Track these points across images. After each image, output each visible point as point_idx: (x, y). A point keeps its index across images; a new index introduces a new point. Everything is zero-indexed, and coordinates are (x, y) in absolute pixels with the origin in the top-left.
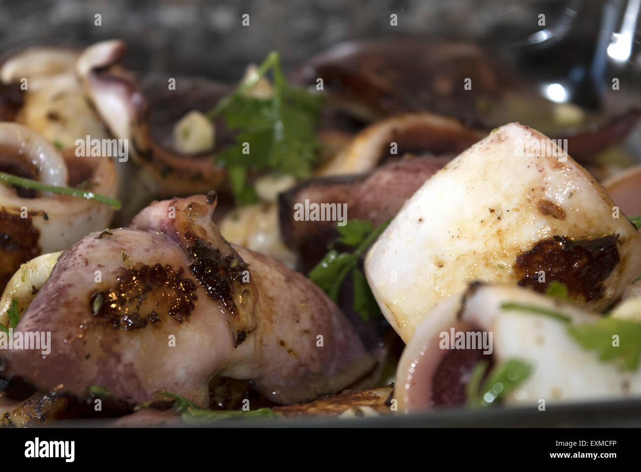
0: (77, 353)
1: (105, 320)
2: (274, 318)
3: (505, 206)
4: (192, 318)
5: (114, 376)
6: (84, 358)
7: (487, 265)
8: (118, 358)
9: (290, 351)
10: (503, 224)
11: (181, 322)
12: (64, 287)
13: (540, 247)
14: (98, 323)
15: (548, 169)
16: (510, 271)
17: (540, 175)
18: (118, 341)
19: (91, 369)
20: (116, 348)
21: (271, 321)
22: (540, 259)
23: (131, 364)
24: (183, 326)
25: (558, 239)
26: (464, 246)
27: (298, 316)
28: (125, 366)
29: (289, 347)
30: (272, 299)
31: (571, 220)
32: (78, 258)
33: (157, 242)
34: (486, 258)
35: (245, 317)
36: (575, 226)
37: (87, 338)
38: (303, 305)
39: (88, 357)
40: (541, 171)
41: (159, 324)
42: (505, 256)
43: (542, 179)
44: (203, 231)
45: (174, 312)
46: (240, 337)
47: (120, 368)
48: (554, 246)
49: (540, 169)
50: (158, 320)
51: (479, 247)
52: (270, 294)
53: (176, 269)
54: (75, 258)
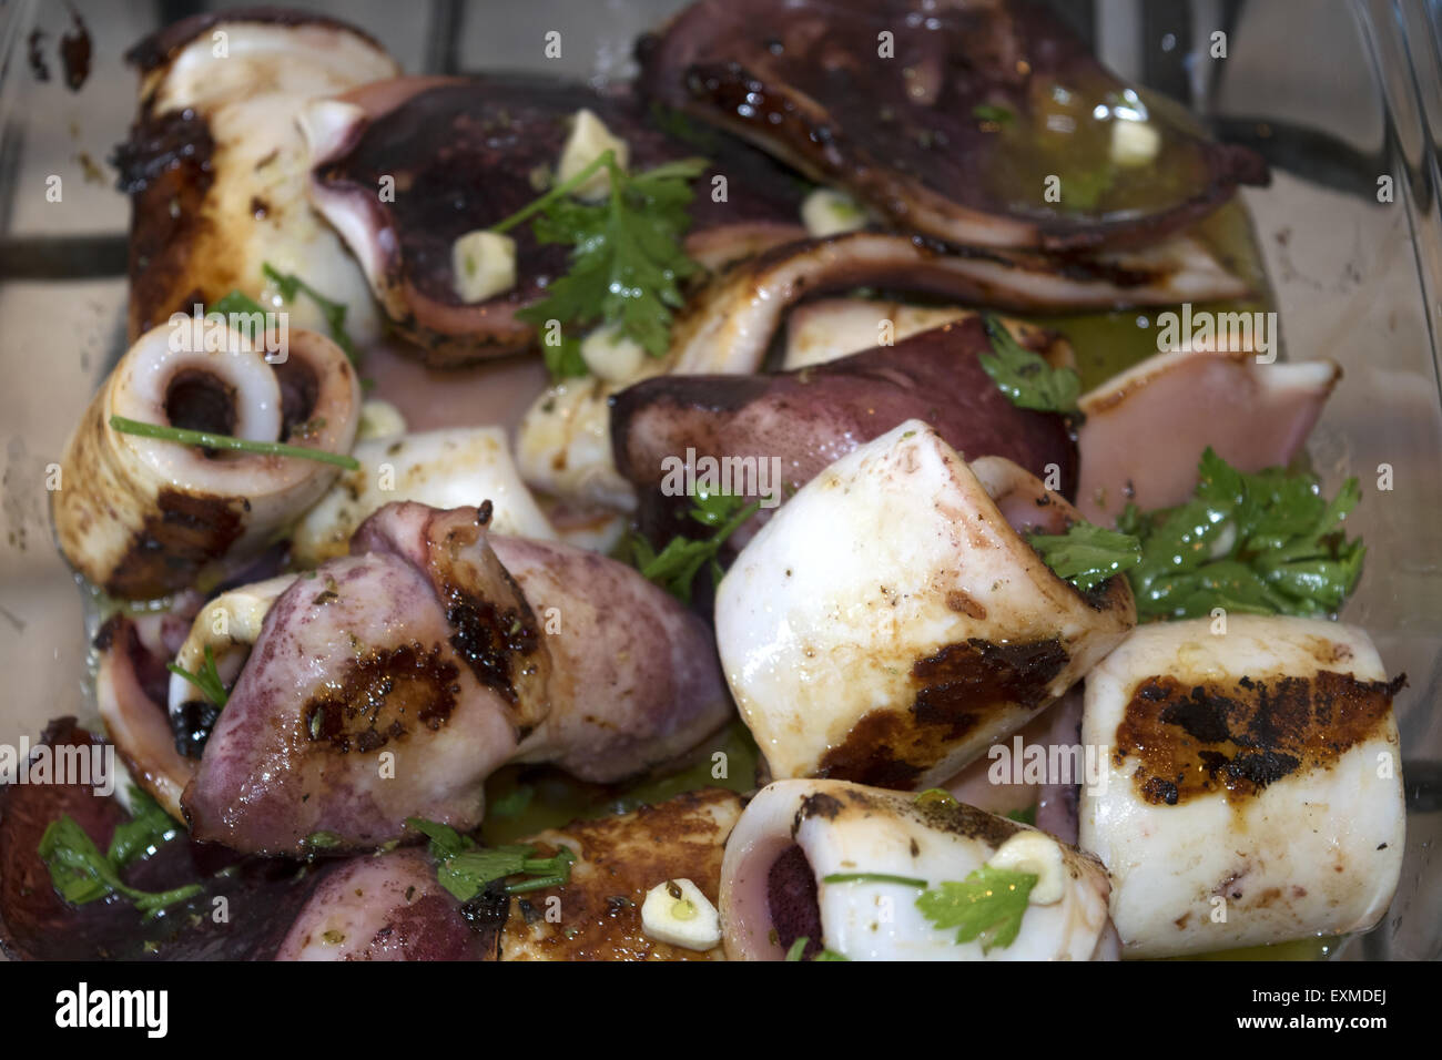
0: (290, 795)
1: (328, 744)
2: (577, 689)
3: (902, 588)
4: (452, 720)
5: (344, 814)
6: (301, 801)
7: (874, 666)
8: (349, 791)
9: (602, 725)
10: (900, 611)
11: (436, 729)
12: (270, 691)
13: (950, 652)
14: (319, 750)
15: (966, 544)
16: (906, 678)
17: (954, 551)
18: (347, 769)
19: (312, 813)
20: (346, 779)
21: (573, 695)
22: (948, 668)
23: (369, 794)
24: (439, 734)
25: (974, 642)
26: (842, 633)
27: (615, 675)
28: (359, 797)
29: (601, 720)
30: (575, 661)
31: (995, 618)
32: (289, 639)
33: (403, 598)
34: (872, 656)
35: (530, 707)
36: (1000, 626)
37: (305, 771)
38: (623, 655)
39: (305, 798)
40: (956, 545)
41: (405, 737)
42: (899, 657)
43: (956, 559)
44: (472, 571)
45: (424, 717)
46: (525, 731)
47: (353, 802)
48: (968, 652)
49: (955, 542)
50: (405, 732)
51: (863, 637)
52: (572, 653)
53: (429, 648)
54: (284, 640)
